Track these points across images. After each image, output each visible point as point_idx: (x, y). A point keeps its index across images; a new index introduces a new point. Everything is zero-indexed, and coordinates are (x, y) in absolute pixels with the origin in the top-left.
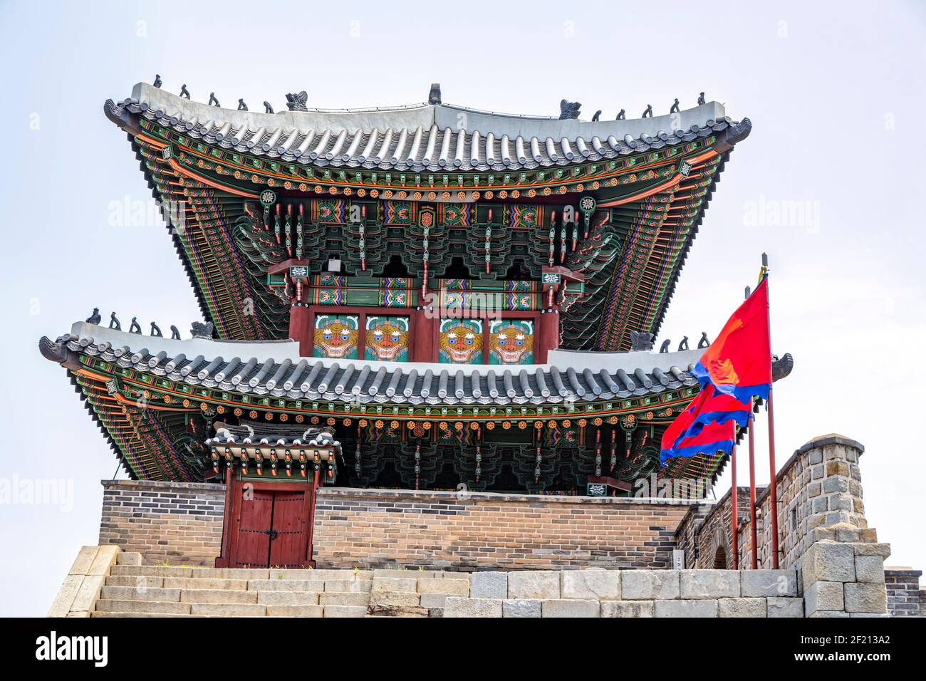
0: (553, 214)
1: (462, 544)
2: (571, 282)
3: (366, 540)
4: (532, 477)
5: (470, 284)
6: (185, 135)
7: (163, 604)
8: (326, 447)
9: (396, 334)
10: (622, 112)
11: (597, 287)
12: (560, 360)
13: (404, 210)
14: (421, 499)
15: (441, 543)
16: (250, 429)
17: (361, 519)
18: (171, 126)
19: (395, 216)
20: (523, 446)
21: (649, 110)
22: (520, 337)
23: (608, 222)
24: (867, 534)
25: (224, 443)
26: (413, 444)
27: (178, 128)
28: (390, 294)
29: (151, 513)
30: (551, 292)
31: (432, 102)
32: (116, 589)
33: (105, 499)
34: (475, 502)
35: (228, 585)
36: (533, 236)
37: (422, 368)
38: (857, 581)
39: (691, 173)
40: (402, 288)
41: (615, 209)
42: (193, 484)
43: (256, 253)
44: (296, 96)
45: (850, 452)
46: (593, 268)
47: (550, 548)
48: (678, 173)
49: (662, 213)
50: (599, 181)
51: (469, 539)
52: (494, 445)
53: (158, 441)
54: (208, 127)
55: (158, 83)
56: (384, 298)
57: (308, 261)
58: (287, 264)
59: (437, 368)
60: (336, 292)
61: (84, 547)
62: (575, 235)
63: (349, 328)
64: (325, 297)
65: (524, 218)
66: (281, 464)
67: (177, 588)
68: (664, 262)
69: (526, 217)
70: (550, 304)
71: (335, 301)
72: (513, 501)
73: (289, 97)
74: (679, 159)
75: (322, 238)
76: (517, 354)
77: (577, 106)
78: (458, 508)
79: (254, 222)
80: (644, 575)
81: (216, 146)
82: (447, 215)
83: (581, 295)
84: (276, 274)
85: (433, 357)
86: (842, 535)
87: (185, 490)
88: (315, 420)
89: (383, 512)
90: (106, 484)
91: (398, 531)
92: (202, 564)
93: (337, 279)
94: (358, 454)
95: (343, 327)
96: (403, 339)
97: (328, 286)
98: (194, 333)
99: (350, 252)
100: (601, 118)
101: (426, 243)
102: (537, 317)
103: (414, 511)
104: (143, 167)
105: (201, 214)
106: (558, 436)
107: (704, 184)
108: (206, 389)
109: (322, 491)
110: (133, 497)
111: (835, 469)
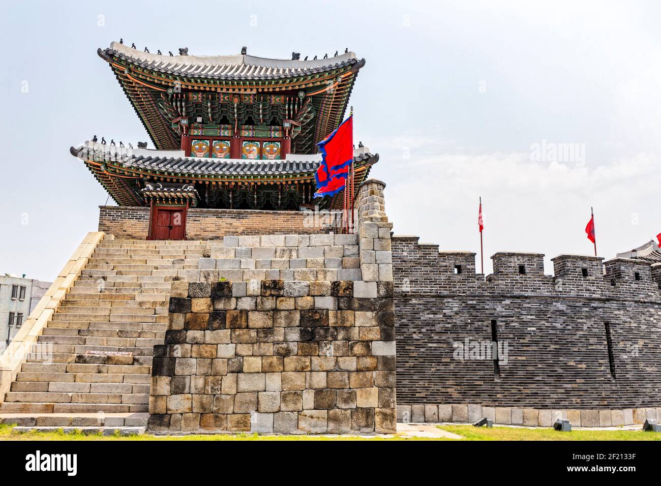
0: (288, 98)
1: (247, 231)
2: (295, 126)
3: (207, 229)
4: (277, 204)
5: (255, 127)
6: (132, 63)
7: (119, 255)
8: (191, 192)
9: (225, 147)
10: (316, 57)
11: (308, 129)
12: (291, 158)
13: (227, 97)
14: (230, 213)
15: (238, 230)
16: (160, 185)
17: (205, 221)
18: (126, 60)
19: (223, 99)
20: (274, 192)
21: (326, 56)
22: (275, 149)
23: (310, 102)
24: (384, 219)
25: (149, 190)
26: (229, 191)
27: (129, 61)
28: (222, 131)
29: (119, 219)
30: (287, 130)
31: (243, 54)
32: (101, 249)
33: (101, 213)
34: (252, 214)
35: (148, 247)
36: (280, 108)
37: (235, 161)
38: (379, 238)
39: (342, 82)
40: (227, 129)
41: (313, 96)
42: (137, 207)
43: (167, 115)
44: (183, 49)
45: (379, 186)
46: (305, 121)
47: (281, 232)
48: (336, 81)
49: (332, 98)
50: (305, 84)
51: (249, 229)
52: (262, 192)
53: (127, 191)
54: (142, 61)
55: (121, 42)
56: (220, 133)
57: (188, 118)
58: (179, 119)
59: (241, 161)
60: (200, 131)
61: (90, 233)
62: (296, 107)
63: (205, 145)
64: (195, 132)
65: (275, 100)
66: (173, 199)
67: (126, 248)
68: (335, 119)
69: (277, 100)
70: (287, 136)
71: (200, 134)
72: (267, 213)
73: (180, 50)
74: (337, 76)
75: (194, 108)
76: (274, 156)
77: (299, 54)
78: (245, 216)
79: (165, 101)
80: (294, 237)
81: (146, 68)
82: (245, 99)
83: (300, 132)
84: (175, 123)
85: (240, 157)
86: (374, 219)
87: (133, 209)
88: (187, 181)
89: (215, 218)
90: (101, 207)
91: (221, 226)
92: (141, 239)
93: (200, 125)
94: (206, 195)
95: (204, 145)
96: (228, 150)
97: (196, 128)
98: (139, 146)
99: (205, 114)
100: (308, 59)
101: (236, 110)
102: (282, 141)
103: (227, 218)
104: (117, 78)
105: (144, 98)
106: (288, 188)
107: (348, 86)
108: (141, 169)
109: (190, 210)
110: (112, 213)
111: (372, 193)
